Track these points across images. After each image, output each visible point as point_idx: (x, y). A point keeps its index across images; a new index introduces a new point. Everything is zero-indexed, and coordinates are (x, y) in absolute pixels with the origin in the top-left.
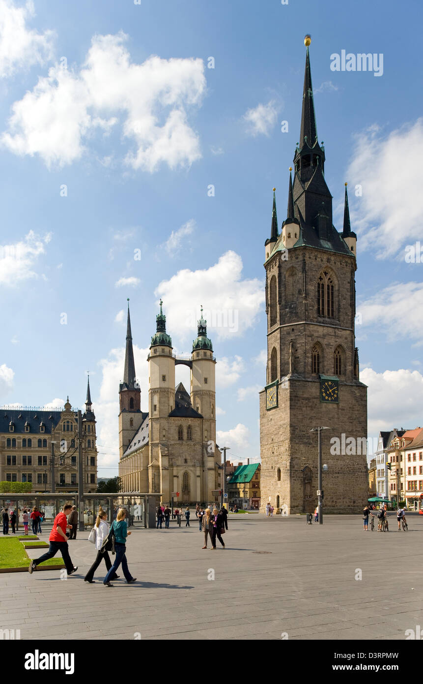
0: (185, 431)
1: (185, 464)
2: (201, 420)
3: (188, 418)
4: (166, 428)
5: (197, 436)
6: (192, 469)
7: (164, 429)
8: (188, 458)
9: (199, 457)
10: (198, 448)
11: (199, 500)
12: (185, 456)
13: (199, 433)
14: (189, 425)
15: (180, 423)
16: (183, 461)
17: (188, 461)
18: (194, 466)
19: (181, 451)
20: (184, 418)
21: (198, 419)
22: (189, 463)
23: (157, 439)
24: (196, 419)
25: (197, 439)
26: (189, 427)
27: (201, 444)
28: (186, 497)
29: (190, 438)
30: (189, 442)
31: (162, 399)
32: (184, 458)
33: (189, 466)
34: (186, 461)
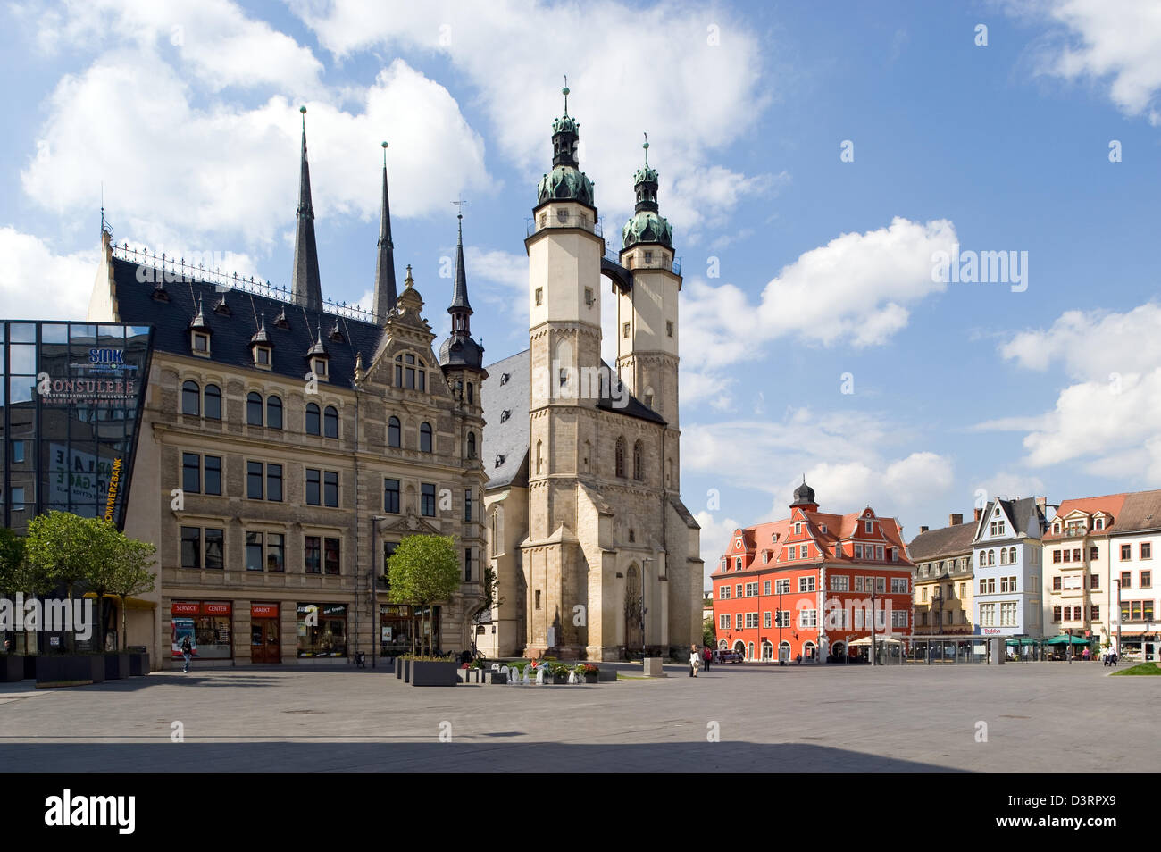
0: (631, 452)
1: (629, 544)
2: (662, 431)
3: (637, 420)
4: (592, 438)
5: (652, 471)
6: (645, 556)
7: (588, 442)
8: (637, 529)
9: (656, 527)
10: (655, 502)
11: (664, 641)
12: (631, 520)
13: (657, 465)
14: (638, 440)
15: (620, 429)
16: (627, 535)
17: (637, 536)
18: (649, 550)
19: (623, 509)
20: (629, 419)
21: (656, 427)
22: (639, 543)
23: (569, 469)
24: (653, 425)
25: (654, 482)
26: (638, 446)
27: (662, 493)
28: (634, 633)
29: (638, 477)
30: (639, 486)
31: (583, 354)
32: (629, 527)
33: (639, 550)
34: (632, 539)
